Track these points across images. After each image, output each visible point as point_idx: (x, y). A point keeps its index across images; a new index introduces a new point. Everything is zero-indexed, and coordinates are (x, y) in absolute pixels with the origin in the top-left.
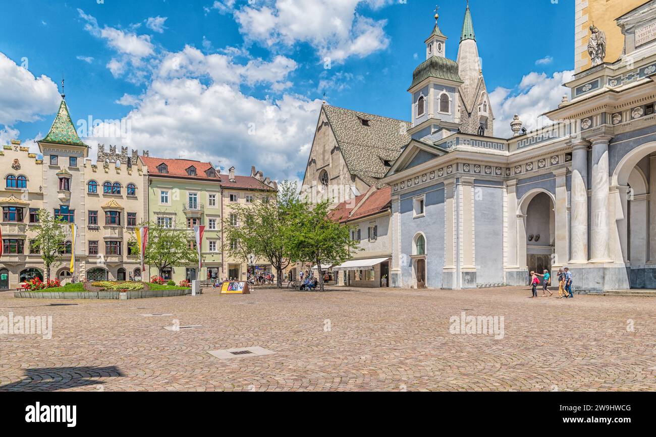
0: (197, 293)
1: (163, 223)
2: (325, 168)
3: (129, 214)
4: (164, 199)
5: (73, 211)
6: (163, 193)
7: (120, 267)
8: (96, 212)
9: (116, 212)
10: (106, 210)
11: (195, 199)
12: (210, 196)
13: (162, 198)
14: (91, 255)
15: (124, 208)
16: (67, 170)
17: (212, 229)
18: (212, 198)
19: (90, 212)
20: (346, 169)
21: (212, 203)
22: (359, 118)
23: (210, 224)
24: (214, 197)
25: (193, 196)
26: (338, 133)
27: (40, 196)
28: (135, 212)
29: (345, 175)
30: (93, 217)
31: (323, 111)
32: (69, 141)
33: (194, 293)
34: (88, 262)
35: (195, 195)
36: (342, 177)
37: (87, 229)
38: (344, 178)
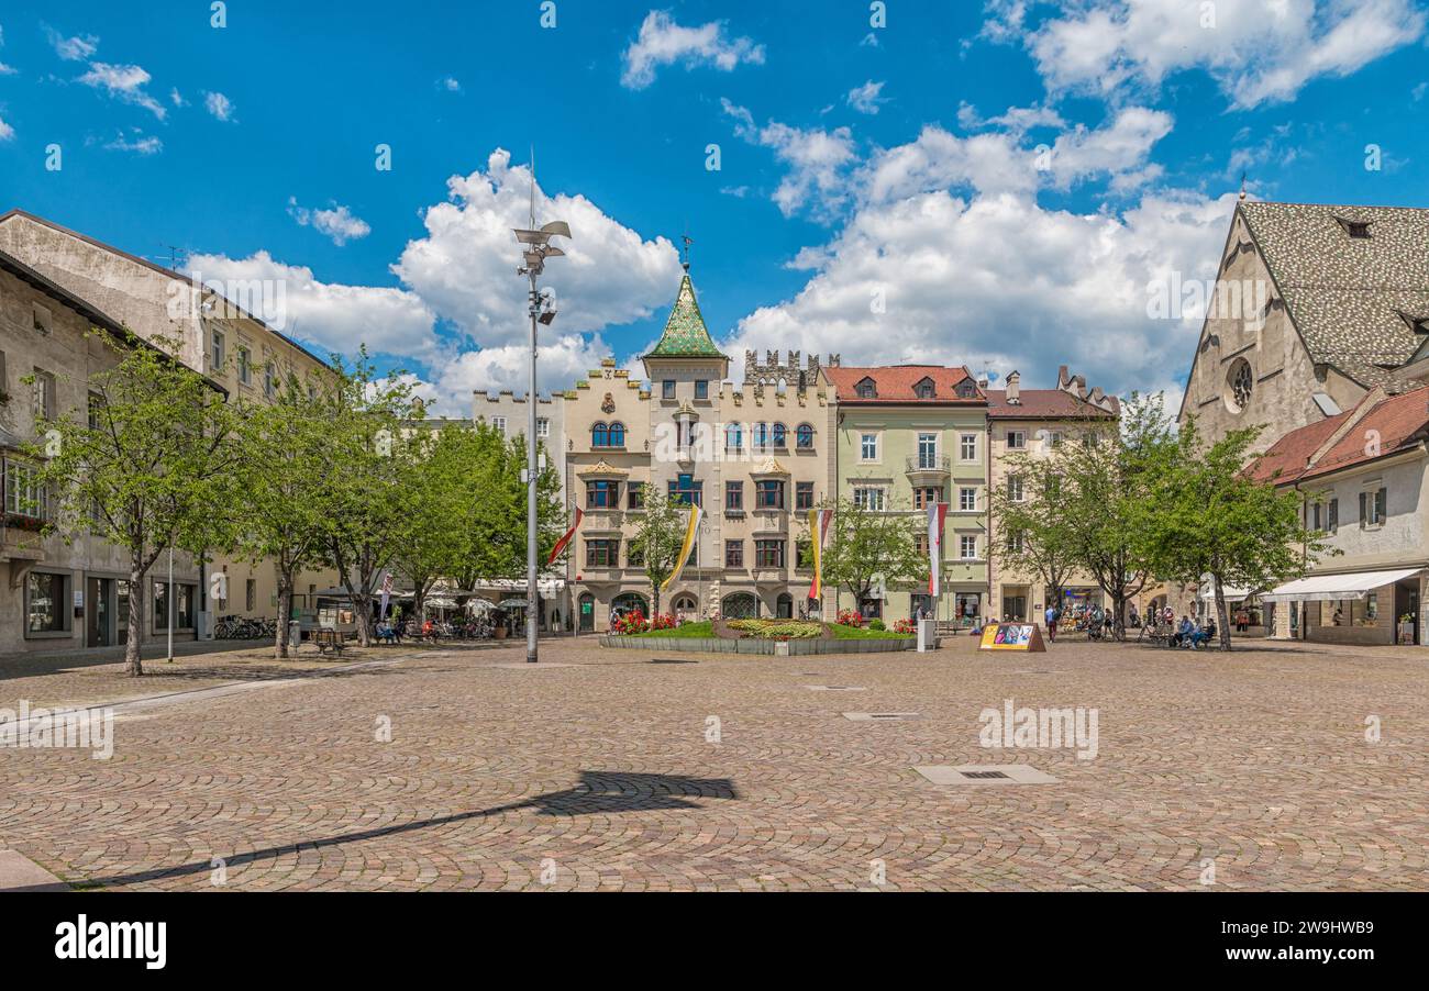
0: (927, 647)
1: (865, 500)
2: (1244, 355)
3: (800, 485)
4: (869, 452)
5: (699, 485)
6: (865, 438)
7: (781, 592)
8: (739, 485)
9: (777, 481)
10: (758, 479)
11: (932, 447)
12: (964, 439)
13: (865, 449)
14: (731, 568)
15: (790, 474)
16: (691, 406)
17: (968, 510)
18: (968, 443)
19: (730, 484)
20: (1300, 352)
21: (968, 453)
22: (1340, 221)
23: (964, 499)
24: (972, 439)
25: (927, 441)
26: (1280, 266)
27: (645, 458)
28: (811, 480)
29: (1297, 368)
30: (734, 493)
31: (1239, 217)
32: (694, 350)
33: (921, 648)
34: (724, 582)
35: (932, 438)
36: (1288, 373)
37: (723, 516)
38: (1296, 374)
